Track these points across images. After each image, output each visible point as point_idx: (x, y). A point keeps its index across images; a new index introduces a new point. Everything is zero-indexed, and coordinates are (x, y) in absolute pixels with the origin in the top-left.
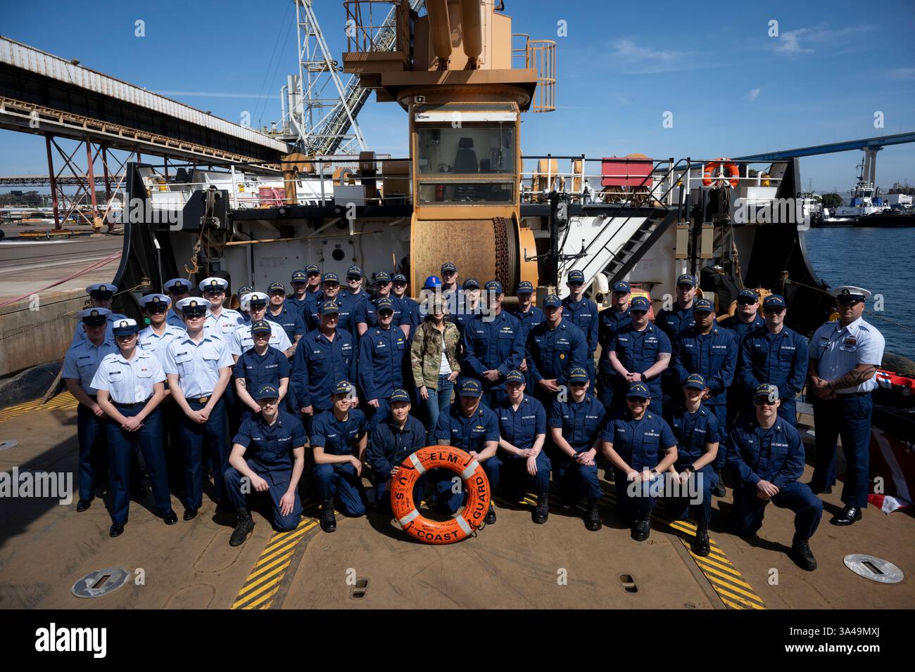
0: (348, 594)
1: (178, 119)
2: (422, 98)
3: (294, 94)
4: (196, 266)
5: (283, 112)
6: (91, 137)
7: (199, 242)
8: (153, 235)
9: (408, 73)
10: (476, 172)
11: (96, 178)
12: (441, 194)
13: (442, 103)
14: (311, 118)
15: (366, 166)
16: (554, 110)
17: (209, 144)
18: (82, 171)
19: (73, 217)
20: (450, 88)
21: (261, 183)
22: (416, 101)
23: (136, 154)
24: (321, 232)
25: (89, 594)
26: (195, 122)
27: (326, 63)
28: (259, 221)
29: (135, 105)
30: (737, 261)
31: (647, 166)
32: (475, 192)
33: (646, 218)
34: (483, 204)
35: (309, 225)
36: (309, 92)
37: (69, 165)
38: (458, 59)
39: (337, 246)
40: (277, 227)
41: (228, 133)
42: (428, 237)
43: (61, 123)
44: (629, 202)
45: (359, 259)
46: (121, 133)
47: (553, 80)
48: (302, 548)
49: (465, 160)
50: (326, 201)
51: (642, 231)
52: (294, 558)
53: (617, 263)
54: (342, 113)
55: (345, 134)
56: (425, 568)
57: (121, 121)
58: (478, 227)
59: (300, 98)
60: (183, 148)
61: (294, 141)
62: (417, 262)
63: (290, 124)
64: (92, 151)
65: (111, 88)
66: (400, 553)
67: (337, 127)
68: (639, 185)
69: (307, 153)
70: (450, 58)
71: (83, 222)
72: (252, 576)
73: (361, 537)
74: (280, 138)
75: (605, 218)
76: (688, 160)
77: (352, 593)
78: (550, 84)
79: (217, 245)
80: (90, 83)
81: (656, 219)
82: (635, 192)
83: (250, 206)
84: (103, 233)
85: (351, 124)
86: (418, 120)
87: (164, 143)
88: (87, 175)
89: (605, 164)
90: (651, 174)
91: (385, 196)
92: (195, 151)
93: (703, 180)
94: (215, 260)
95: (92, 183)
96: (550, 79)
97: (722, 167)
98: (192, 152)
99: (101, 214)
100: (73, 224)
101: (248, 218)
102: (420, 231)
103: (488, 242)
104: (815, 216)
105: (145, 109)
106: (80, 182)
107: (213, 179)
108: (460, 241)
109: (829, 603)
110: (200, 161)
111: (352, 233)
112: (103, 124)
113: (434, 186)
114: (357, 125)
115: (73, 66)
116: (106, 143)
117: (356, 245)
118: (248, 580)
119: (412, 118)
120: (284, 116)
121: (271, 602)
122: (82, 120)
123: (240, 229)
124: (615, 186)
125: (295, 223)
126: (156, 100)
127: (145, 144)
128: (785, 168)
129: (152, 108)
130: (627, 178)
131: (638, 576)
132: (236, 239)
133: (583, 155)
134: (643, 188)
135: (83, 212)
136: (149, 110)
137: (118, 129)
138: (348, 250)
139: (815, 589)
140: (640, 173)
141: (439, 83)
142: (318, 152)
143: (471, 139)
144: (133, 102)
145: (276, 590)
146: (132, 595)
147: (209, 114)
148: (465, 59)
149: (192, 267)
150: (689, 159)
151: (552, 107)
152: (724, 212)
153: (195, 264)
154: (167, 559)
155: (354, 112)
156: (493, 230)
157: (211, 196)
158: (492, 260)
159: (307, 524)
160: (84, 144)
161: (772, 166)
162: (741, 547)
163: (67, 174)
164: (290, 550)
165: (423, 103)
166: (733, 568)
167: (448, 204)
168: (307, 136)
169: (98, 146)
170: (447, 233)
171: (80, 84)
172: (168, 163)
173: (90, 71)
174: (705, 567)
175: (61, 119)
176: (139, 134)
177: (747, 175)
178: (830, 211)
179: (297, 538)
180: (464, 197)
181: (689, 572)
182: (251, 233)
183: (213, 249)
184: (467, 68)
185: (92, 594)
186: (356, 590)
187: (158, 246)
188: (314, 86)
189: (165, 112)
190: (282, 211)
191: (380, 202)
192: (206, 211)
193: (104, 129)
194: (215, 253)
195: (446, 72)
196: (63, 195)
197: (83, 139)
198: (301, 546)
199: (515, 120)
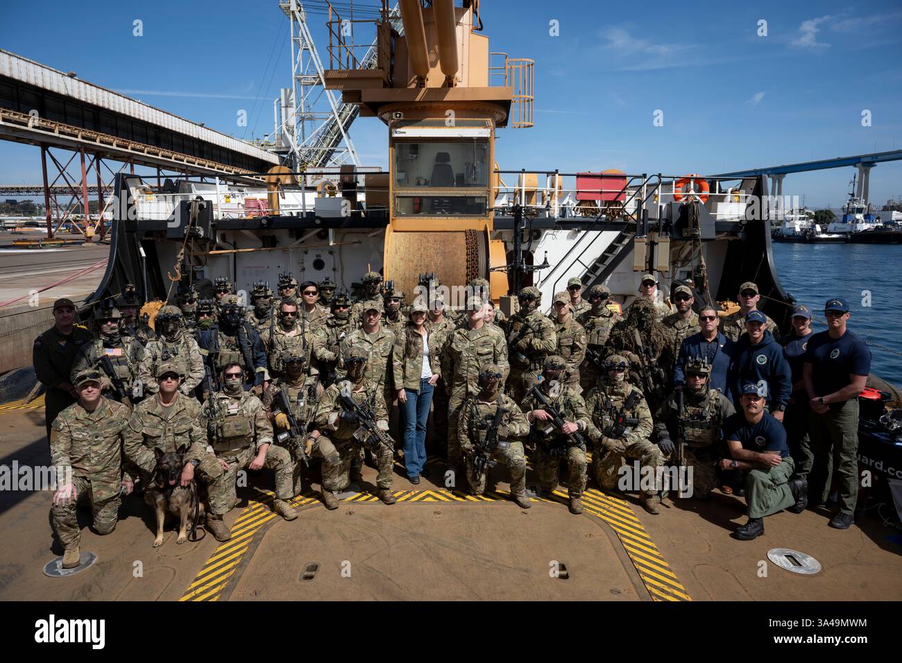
0: (298, 576)
1: (171, 131)
2: (400, 114)
3: (286, 107)
4: (179, 274)
5: (276, 125)
6: (85, 148)
7: (182, 251)
8: (139, 243)
9: (387, 90)
10: (453, 186)
11: (90, 188)
12: (419, 207)
13: (419, 119)
14: (303, 130)
15: (347, 179)
16: (532, 126)
17: (201, 156)
18: (76, 180)
19: (66, 226)
20: (428, 105)
21: (247, 194)
22: (394, 117)
23: (129, 164)
24: (302, 242)
25: (59, 574)
26: (188, 134)
27: (319, 77)
28: (242, 231)
29: (130, 117)
30: (705, 274)
31: (621, 181)
32: (450, 204)
33: (619, 232)
34: (456, 216)
35: (291, 235)
36: (302, 105)
37: (64, 176)
38: (435, 78)
39: (317, 256)
40: (259, 237)
41: (220, 145)
42: (402, 248)
43: (56, 134)
44: (604, 216)
45: (339, 268)
46: (115, 144)
47: (531, 97)
48: (260, 536)
49: (442, 175)
50: (307, 213)
51: (615, 244)
52: (252, 544)
53: (590, 275)
54: (333, 126)
55: (336, 146)
56: (373, 555)
57: (115, 132)
58: (451, 239)
59: (292, 111)
60: (176, 159)
61: (286, 153)
62: (390, 272)
63: (282, 136)
64: (86, 160)
65: (106, 100)
66: (352, 541)
67: (328, 140)
68: (612, 199)
69: (298, 165)
70: (428, 76)
71: (75, 231)
72: (211, 560)
73: (316, 528)
74: (272, 150)
75: (579, 231)
76: (660, 176)
77: (302, 576)
78: (528, 101)
79: (200, 254)
80: (86, 95)
81: (629, 233)
82: (609, 206)
83: (235, 216)
84: (94, 242)
85: (342, 136)
86: (395, 135)
87: (157, 155)
88: (80, 185)
89: (579, 179)
90: (624, 189)
91: (367, 208)
92: (188, 162)
93: (674, 196)
94: (199, 268)
95: (85, 193)
96: (528, 96)
97: (692, 182)
98: (185, 163)
99: (93, 223)
100: (66, 233)
101: (232, 228)
102: (394, 242)
103: (459, 253)
104: (806, 232)
105: (139, 121)
106: (74, 192)
107: (199, 190)
108: (432, 252)
109: (746, 591)
110: (192, 172)
111: (331, 244)
112: (98, 135)
113: (411, 199)
114: (349, 137)
115: (69, 79)
116: (100, 154)
117: (336, 254)
118: (207, 563)
119: (391, 133)
120: (276, 129)
121: (226, 583)
122: (76, 131)
123: (223, 238)
124: (589, 201)
125: (277, 233)
126: (150, 112)
127: (138, 155)
128: (755, 184)
129: (146, 120)
130: (601, 192)
131: (571, 565)
132: (219, 248)
133: (557, 171)
134: (616, 202)
135: (75, 221)
136: (143, 122)
137: (112, 140)
138: (328, 260)
139: (736, 579)
140: (613, 188)
141: (417, 99)
142: (310, 164)
143: (447, 153)
144: (128, 114)
145: (232, 572)
146: (98, 575)
147: (202, 126)
148: (443, 77)
149: (175, 275)
150: (660, 174)
151: (530, 124)
152: (694, 227)
153: (178, 271)
154: (133, 544)
155: (346, 125)
156: (464, 242)
157: (195, 206)
158: (462, 271)
159: (267, 515)
160: (79, 154)
161: (742, 183)
162: (674, 541)
163: (61, 183)
164: (248, 538)
165: (402, 118)
166: (662, 559)
167: (424, 216)
168: (299, 148)
169: (92, 157)
170: (419, 244)
171: (76, 96)
172: (161, 174)
173: (86, 83)
174: (636, 559)
175: (57, 130)
176: (133, 145)
177: (717, 191)
178: (821, 227)
179: (256, 527)
180: (439, 210)
181: (620, 562)
182: (235, 243)
183: (196, 258)
184: (444, 86)
185: (62, 574)
186: (307, 573)
187: (144, 254)
188: (307, 99)
189: (159, 124)
190: (264, 222)
191: (362, 214)
192: (191, 220)
193: (98, 140)
194: (199, 262)
195: (424, 89)
196: (57, 205)
197: (78, 150)
198: (259, 534)
199: (489, 136)
